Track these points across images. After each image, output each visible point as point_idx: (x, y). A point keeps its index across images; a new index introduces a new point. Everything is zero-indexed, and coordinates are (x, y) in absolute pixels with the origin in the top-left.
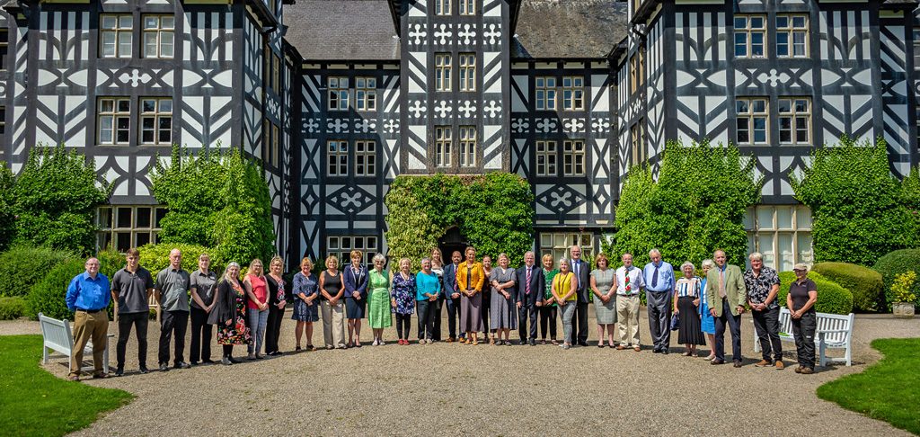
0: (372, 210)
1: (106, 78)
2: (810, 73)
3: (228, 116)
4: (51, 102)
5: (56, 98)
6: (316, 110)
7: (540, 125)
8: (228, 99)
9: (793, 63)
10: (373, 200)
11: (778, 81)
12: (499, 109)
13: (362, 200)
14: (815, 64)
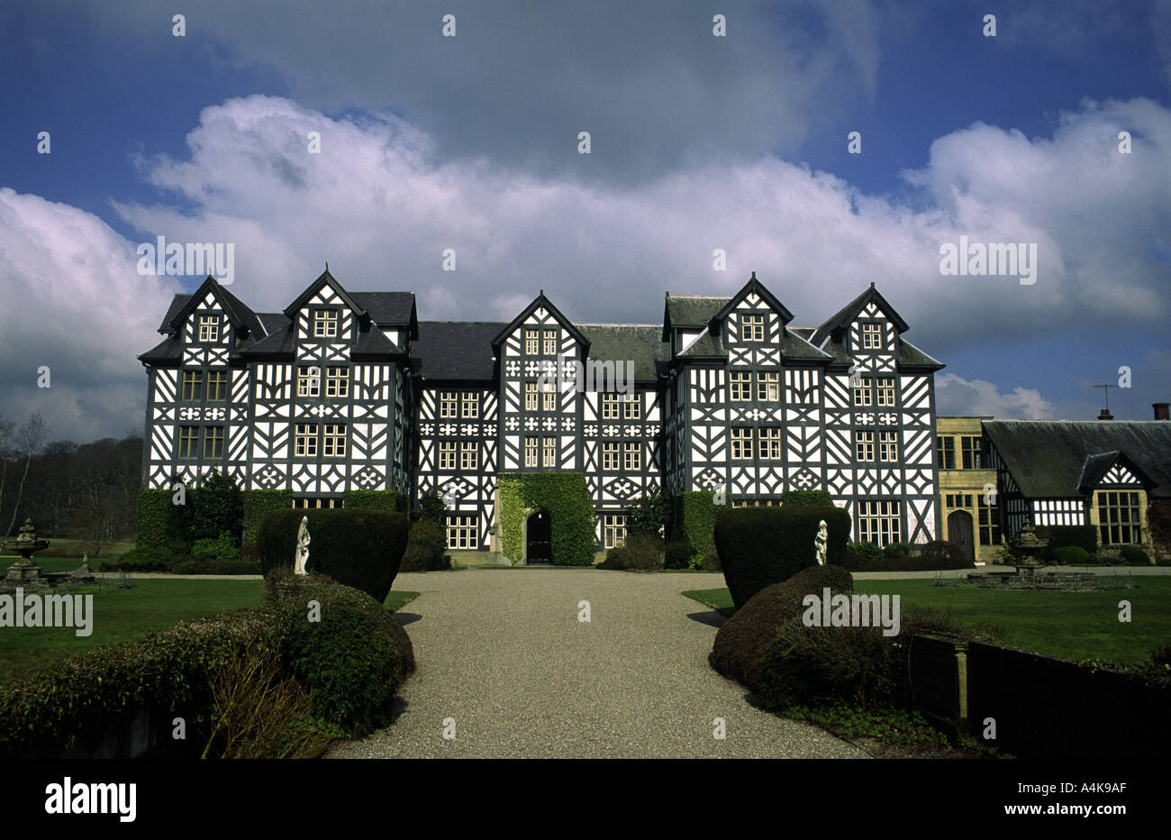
0: (474, 496)
1: (302, 411)
2: (779, 411)
3: (384, 437)
4: (264, 427)
5: (268, 424)
6: (431, 417)
7: (606, 431)
8: (384, 426)
9: (769, 404)
10: (475, 488)
11: (759, 417)
12: (573, 424)
13: (466, 488)
14: (783, 405)
